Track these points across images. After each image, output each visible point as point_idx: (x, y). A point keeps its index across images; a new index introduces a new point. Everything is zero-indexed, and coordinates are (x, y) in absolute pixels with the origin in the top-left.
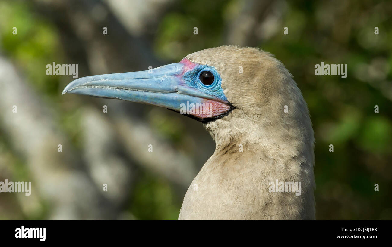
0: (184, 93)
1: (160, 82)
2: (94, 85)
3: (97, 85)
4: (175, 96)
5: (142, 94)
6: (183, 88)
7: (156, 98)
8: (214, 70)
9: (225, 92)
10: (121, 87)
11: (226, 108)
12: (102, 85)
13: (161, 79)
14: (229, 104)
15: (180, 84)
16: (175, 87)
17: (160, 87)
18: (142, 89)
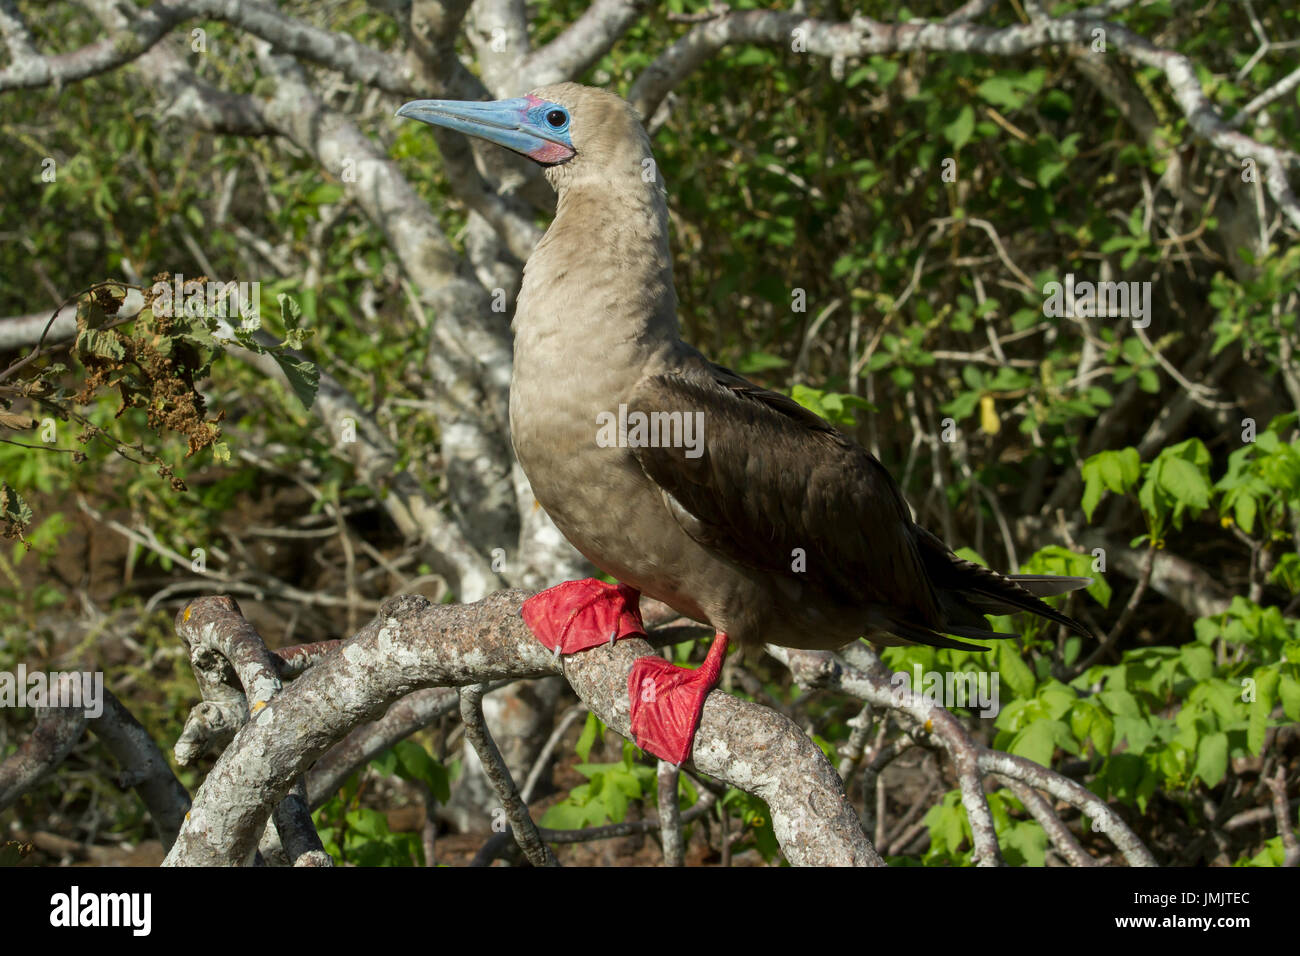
0: (526, 131)
1: (500, 116)
2: (430, 110)
3: (434, 110)
4: (515, 134)
5: (480, 127)
6: (526, 126)
7: (495, 134)
8: (567, 108)
9: (571, 135)
10: (461, 117)
11: (570, 154)
12: (438, 111)
13: (503, 112)
14: (574, 150)
15: (523, 120)
16: (516, 124)
17: (500, 121)
18: (481, 122)
